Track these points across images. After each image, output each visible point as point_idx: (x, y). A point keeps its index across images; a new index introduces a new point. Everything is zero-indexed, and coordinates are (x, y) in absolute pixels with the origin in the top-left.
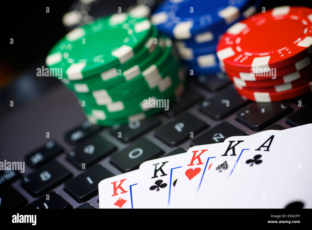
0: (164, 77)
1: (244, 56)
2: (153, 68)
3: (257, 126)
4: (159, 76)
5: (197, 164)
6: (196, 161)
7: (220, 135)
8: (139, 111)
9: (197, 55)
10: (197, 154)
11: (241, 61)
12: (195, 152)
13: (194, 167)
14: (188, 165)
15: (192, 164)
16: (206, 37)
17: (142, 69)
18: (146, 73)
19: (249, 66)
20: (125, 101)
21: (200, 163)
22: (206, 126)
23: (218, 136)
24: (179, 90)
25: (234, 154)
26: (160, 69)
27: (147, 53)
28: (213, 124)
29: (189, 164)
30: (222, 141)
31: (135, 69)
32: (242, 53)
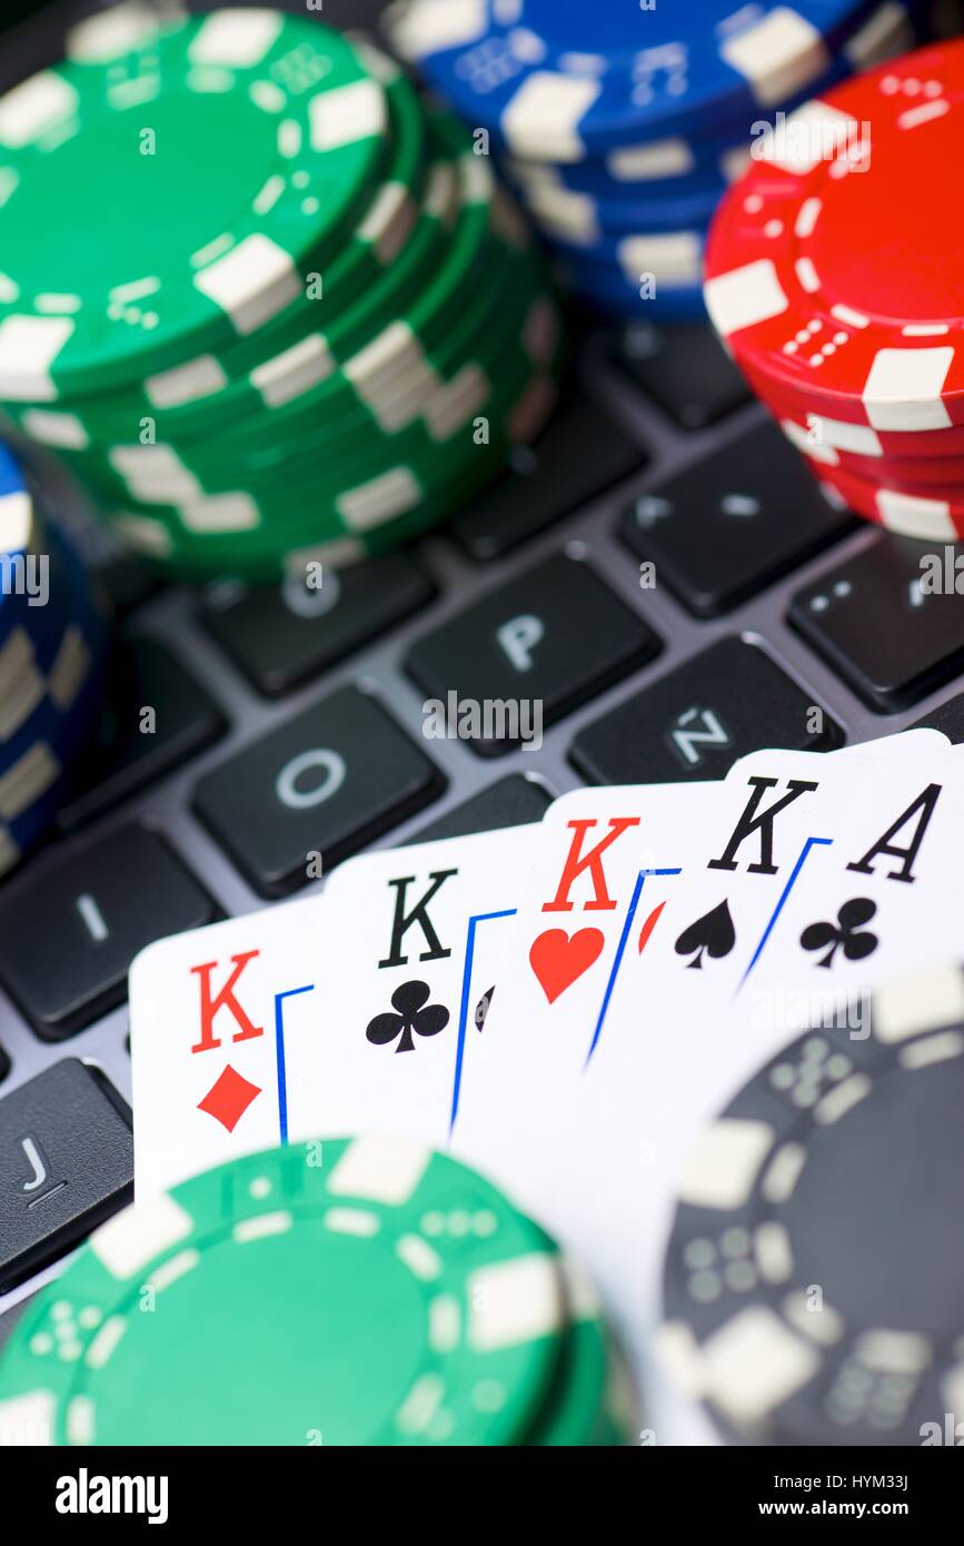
0: (448, 372)
1: (831, 329)
2: (396, 337)
3: (883, 689)
4: (425, 372)
5: (589, 906)
6: (584, 887)
7: (709, 718)
8: (334, 528)
9: (614, 230)
10: (592, 839)
11: (816, 360)
12: (580, 829)
13: (571, 923)
14: (546, 908)
15: (561, 903)
16: (662, 160)
17: (343, 350)
18: (360, 367)
19: (853, 396)
20: (262, 493)
21: (603, 902)
22: (653, 647)
23: (697, 725)
24: (535, 403)
25: (766, 866)
26: (429, 339)
27: (370, 267)
28: (686, 638)
29: (552, 899)
30: (714, 765)
31: (313, 347)
32: (817, 304)
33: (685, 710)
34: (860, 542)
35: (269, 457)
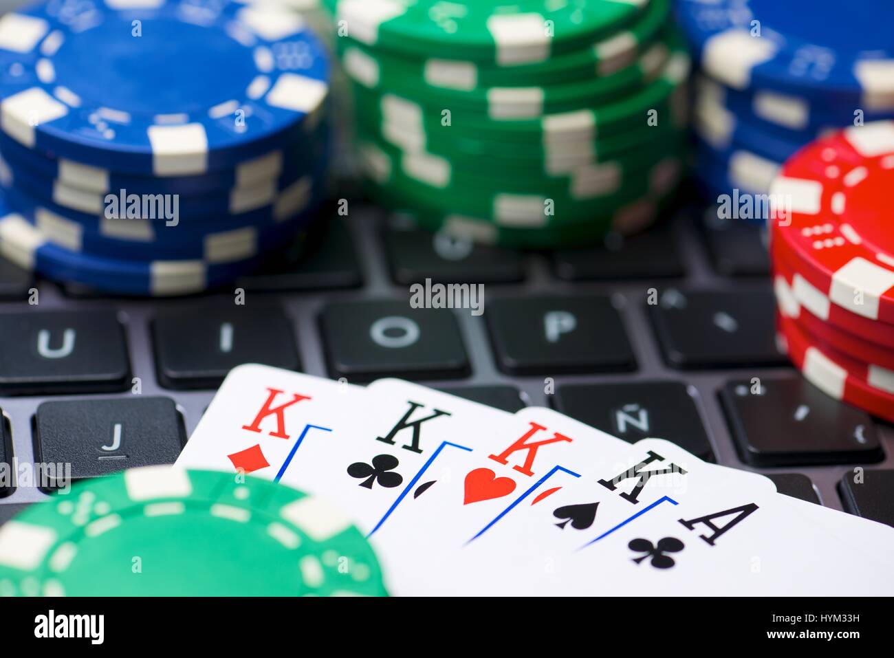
0: (602, 158)
1: (836, 233)
2: (582, 120)
3: (752, 449)
4: (587, 151)
5: (517, 468)
6: (519, 457)
7: (643, 415)
8: (484, 213)
9: (739, 143)
10: (538, 437)
11: (818, 245)
12: (536, 427)
13: (500, 471)
14: (492, 457)
15: (502, 459)
16: (787, 112)
17: (551, 107)
18: (557, 124)
19: (828, 272)
20: (460, 167)
21: (526, 469)
22: (631, 365)
23: (635, 415)
24: (635, 215)
25: (632, 497)
26: (603, 133)
27: (590, 71)
28: (652, 369)
29: (497, 454)
30: (632, 436)
31: (531, 97)
32: (837, 220)
33: (631, 402)
34: (782, 374)
35: (472, 146)
